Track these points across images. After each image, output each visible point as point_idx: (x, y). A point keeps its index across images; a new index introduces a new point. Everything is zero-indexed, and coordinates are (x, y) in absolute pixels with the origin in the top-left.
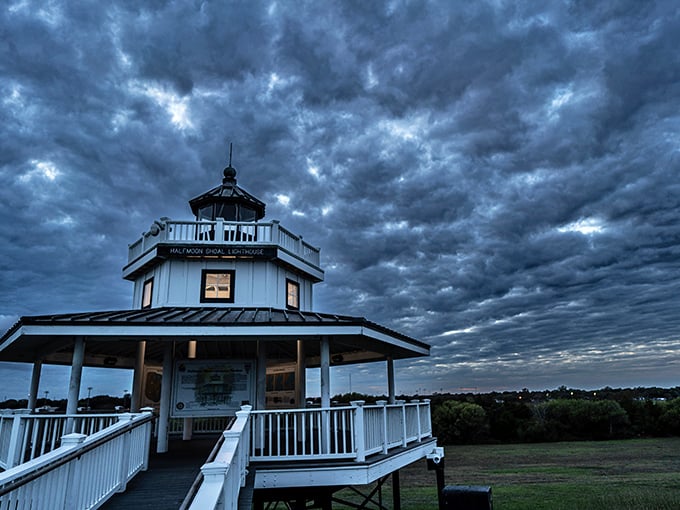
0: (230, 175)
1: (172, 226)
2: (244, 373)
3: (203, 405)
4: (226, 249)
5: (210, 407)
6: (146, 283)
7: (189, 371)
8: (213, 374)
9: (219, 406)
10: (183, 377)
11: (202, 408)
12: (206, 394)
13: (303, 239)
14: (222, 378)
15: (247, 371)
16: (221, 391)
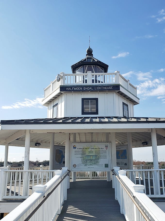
0: (90, 52)
1: (66, 77)
2: (105, 149)
3: (86, 165)
4: (93, 87)
5: (89, 167)
6: (54, 106)
7: (78, 149)
8: (90, 150)
9: (93, 166)
10: (75, 152)
11: (85, 167)
12: (87, 160)
13: (130, 82)
14: (94, 152)
15: (107, 148)
16: (94, 159)
